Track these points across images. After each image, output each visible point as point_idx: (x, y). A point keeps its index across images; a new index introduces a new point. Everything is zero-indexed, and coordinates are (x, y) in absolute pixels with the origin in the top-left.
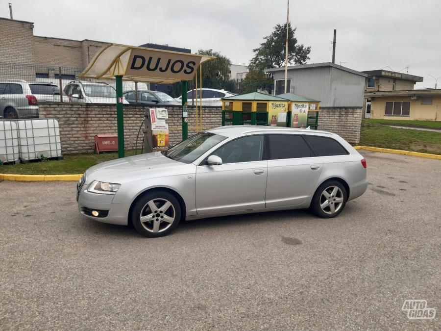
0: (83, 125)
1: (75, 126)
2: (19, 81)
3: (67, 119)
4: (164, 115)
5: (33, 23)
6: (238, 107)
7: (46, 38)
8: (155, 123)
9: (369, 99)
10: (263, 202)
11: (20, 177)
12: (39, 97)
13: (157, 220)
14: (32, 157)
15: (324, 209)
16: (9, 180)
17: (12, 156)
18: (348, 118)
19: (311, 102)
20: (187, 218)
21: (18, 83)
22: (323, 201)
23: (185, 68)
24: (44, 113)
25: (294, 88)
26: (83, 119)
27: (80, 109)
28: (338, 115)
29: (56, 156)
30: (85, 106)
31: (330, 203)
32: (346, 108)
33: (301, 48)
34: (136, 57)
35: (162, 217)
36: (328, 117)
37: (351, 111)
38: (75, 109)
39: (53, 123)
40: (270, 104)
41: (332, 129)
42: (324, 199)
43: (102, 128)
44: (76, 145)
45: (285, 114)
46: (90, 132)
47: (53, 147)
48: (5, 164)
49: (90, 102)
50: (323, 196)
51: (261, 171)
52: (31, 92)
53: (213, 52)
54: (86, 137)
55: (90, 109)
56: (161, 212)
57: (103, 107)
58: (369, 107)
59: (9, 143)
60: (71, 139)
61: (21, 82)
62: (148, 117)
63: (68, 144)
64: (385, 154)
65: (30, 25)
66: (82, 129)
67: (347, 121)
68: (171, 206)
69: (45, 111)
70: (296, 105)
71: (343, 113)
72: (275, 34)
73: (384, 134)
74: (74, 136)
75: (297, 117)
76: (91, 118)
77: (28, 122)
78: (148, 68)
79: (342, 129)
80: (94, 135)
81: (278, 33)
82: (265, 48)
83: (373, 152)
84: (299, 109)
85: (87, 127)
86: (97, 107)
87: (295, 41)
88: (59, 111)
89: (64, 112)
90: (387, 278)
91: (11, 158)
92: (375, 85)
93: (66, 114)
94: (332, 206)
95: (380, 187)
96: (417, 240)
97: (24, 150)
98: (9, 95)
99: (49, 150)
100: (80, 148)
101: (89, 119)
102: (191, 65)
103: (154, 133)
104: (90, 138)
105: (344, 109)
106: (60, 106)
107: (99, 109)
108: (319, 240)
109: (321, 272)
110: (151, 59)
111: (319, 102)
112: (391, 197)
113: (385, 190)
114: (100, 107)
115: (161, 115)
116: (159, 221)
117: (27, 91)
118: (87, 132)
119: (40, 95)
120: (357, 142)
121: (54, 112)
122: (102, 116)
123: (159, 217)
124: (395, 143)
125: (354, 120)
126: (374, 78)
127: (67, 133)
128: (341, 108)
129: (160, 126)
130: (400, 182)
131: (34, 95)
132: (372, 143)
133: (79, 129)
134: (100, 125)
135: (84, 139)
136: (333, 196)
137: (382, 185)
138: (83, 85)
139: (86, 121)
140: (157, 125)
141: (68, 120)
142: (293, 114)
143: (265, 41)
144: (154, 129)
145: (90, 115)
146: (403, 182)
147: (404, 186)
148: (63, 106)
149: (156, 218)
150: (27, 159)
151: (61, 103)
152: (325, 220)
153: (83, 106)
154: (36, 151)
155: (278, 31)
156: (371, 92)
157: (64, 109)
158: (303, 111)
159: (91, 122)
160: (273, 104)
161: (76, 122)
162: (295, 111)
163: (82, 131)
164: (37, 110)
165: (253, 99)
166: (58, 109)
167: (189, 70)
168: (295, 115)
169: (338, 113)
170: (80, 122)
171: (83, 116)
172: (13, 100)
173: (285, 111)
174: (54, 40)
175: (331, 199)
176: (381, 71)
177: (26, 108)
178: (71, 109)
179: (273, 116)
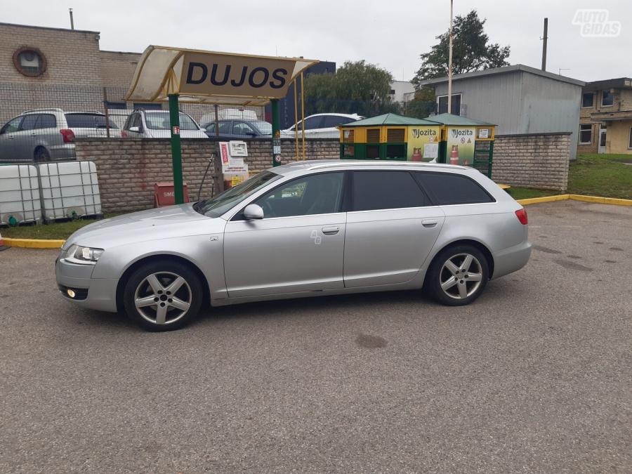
0: (138, 170)
1: (126, 171)
2: (53, 110)
3: (115, 161)
4: (241, 151)
5: (99, 33)
6: (361, 137)
7: (120, 53)
8: (227, 163)
9: (604, 124)
10: (340, 279)
11: (31, 243)
12: (77, 131)
13: (163, 305)
14: (60, 215)
15: (447, 291)
16: (18, 247)
17: (32, 213)
18: (549, 151)
19: (479, 127)
20: (214, 303)
21: (52, 113)
22: (445, 278)
23: (271, 79)
24: (82, 153)
25: (466, 107)
26: (137, 161)
27: (134, 147)
28: (533, 147)
29: (93, 213)
30: (140, 143)
31: (459, 280)
32: (545, 135)
33: (494, 50)
34: (192, 65)
35: (170, 301)
36: (517, 151)
37: (553, 140)
38: (126, 147)
39: (89, 166)
40: (410, 131)
41: (524, 168)
42: (447, 274)
43: (165, 174)
44: (129, 199)
45: (436, 145)
46: (148, 179)
47: (89, 201)
48: (22, 225)
49: (151, 137)
50: (446, 269)
51: (335, 229)
52: (66, 124)
53: (366, 64)
54: (143, 187)
55: (147, 147)
56: (169, 293)
57: (167, 143)
58: (604, 136)
59: (27, 196)
60: (122, 190)
61: (56, 111)
62: (217, 154)
63: (117, 197)
64: (608, 206)
65: (96, 36)
66: (137, 175)
67: (548, 156)
68: (184, 285)
69: (84, 150)
70: (454, 130)
71: (539, 144)
72: (454, 31)
73: (611, 175)
74: (126, 185)
75: (457, 150)
76: (150, 159)
77: (52, 166)
78: (213, 81)
79: (540, 169)
80: (154, 183)
81: (459, 28)
82: (438, 51)
83: (588, 203)
84: (460, 137)
85: (143, 173)
86: (157, 143)
87: (484, 39)
88: (103, 150)
89: (111, 152)
90: (502, 410)
91: (29, 217)
92: (614, 102)
93: (114, 154)
94: (462, 287)
95: (572, 257)
96: (593, 345)
97: (48, 205)
98: (40, 130)
99: (83, 204)
100: (134, 202)
101: (147, 161)
102: (280, 74)
103: (226, 178)
104: (148, 188)
105: (542, 137)
106: (104, 143)
107: (161, 147)
108: (419, 341)
109: (390, 395)
110: (215, 67)
111: (494, 126)
112: (583, 274)
113: (578, 262)
114: (162, 143)
115: (237, 151)
116: (166, 307)
117: (63, 124)
118: (145, 179)
119: (80, 129)
120: (562, 189)
121: (95, 152)
122: (165, 156)
123: (165, 300)
124: (625, 189)
125: (558, 154)
126: (612, 91)
127: (116, 181)
128: (537, 135)
129: (237, 168)
130: (612, 249)
131: (72, 129)
132: (588, 190)
133: (132, 176)
134: (163, 170)
135: (140, 189)
136: (464, 271)
137: (577, 254)
138: (145, 113)
139: (142, 165)
140: (230, 166)
141: (116, 163)
142: (449, 146)
143: (438, 42)
144: (227, 173)
145: (148, 156)
146: (617, 249)
147: (615, 256)
148: (108, 143)
149: (160, 302)
150: (52, 218)
151: (109, 139)
152: (446, 309)
153: (137, 143)
154: (65, 206)
155: (458, 25)
156: (606, 113)
157: (110, 147)
158: (467, 140)
159: (150, 165)
160: (414, 130)
161: (127, 166)
162: (452, 140)
163: (138, 178)
164: (74, 149)
165: (381, 123)
166: (102, 147)
167: (277, 83)
168: (453, 146)
169: (533, 144)
170: (134, 166)
171: (138, 156)
172: (45, 137)
173: (436, 140)
174: (132, 55)
175: (459, 275)
176: (623, 80)
177: (60, 147)
178: (121, 147)
179: (415, 149)
